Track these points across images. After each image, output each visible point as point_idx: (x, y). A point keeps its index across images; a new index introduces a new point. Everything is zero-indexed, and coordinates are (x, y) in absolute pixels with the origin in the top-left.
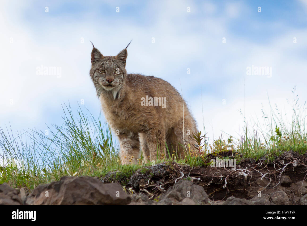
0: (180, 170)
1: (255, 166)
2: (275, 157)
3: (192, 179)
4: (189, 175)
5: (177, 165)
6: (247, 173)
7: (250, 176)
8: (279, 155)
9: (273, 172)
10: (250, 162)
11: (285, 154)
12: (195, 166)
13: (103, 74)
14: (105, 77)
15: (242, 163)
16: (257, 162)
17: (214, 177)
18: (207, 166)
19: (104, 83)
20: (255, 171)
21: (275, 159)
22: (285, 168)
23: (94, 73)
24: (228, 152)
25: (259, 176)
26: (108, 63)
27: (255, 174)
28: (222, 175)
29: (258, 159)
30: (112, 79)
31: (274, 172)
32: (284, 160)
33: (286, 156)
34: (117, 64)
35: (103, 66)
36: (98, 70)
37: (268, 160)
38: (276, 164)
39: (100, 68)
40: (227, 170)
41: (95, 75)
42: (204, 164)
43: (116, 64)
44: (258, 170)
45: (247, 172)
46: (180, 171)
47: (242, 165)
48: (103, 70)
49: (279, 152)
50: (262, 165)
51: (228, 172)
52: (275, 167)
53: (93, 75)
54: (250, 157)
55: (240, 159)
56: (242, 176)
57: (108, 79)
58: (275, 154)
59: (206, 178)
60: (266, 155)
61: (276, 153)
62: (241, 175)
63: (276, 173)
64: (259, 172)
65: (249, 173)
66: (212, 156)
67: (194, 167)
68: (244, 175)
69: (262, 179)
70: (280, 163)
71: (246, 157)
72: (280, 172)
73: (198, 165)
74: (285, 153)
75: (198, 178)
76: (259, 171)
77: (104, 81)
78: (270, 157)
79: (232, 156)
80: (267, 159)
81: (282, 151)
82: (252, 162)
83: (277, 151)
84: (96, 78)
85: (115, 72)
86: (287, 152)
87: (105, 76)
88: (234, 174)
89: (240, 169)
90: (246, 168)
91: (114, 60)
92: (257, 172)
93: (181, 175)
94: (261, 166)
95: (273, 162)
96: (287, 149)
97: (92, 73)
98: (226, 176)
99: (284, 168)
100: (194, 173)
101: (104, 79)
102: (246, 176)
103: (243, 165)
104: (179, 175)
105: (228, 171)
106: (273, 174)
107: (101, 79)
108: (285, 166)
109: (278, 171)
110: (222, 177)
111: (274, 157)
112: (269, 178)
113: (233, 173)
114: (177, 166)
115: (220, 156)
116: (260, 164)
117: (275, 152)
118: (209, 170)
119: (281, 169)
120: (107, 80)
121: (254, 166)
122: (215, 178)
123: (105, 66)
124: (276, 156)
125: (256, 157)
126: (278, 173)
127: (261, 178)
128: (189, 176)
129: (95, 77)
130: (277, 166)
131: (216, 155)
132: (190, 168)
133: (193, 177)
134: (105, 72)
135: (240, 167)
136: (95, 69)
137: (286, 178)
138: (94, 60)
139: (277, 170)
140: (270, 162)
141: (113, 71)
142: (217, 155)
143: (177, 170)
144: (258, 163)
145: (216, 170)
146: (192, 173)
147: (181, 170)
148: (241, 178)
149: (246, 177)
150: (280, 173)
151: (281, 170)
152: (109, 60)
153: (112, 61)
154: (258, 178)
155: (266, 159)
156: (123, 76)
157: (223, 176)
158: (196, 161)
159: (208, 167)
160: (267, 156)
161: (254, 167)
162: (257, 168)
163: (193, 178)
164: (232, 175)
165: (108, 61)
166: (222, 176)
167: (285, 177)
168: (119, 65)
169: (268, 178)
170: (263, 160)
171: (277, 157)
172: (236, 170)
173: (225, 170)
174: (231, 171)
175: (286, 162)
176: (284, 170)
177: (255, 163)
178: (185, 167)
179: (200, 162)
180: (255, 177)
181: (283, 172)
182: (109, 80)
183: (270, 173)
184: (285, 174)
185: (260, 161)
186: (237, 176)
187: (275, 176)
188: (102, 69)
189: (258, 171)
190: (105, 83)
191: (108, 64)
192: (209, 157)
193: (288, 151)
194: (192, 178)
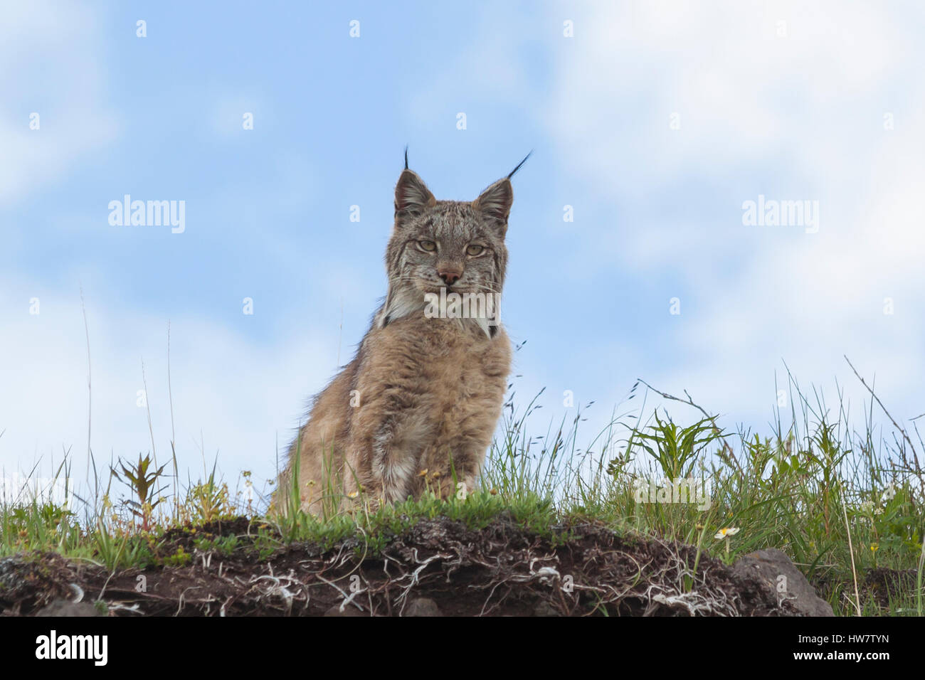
0: (72, 578)
1: (320, 565)
2: (388, 537)
3: (110, 608)
4: (101, 595)
5: (62, 562)
6: (295, 589)
7: (304, 598)
8: (403, 530)
9: (382, 587)
10: (305, 555)
11: (423, 528)
12: (122, 565)
13: (430, 255)
14: (434, 266)
15: (280, 557)
16: (328, 555)
17: (183, 602)
18: (161, 567)
19: (430, 282)
20: (322, 583)
21: (389, 543)
22: (420, 575)
23: (401, 253)
24: (234, 521)
25: (333, 599)
26: (445, 219)
27: (321, 594)
28: (210, 596)
29: (334, 545)
30: (456, 271)
31: (385, 587)
32: (416, 545)
33: (425, 533)
34: (477, 224)
35: (431, 227)
36: (415, 240)
37: (365, 548)
38: (390, 560)
39: (421, 233)
40: (229, 580)
41: (404, 259)
42: (155, 560)
43: (474, 225)
44: (330, 579)
45: (292, 588)
46: (72, 582)
47: (281, 565)
48: (429, 243)
49: (401, 522)
50: (345, 563)
51: (229, 587)
52: (388, 569)
53: (398, 261)
54: (305, 539)
55: (275, 544)
56: (278, 599)
57: (445, 270)
58: (387, 527)
59: (157, 605)
60: (359, 530)
61: (392, 525)
62: (274, 594)
63: (391, 591)
64: (333, 585)
65: (300, 591)
66: (180, 536)
67: (117, 572)
68: (283, 594)
69: (342, 608)
70: (405, 558)
71: (293, 539)
72: (405, 587)
73: (133, 562)
74: (423, 523)
75: (131, 605)
76: (336, 583)
77: (432, 278)
78: (371, 536)
79: (245, 535)
80: (361, 544)
81: (411, 518)
82: (311, 555)
83: (393, 517)
84: (406, 269)
85: (467, 250)
86: (427, 522)
87: (436, 262)
88: (250, 591)
89: (271, 577)
90: (289, 573)
91: (467, 211)
92: (329, 586)
93: (74, 595)
94: (342, 566)
95: (380, 552)
96: (427, 512)
97: (394, 254)
98: (224, 599)
99: (416, 573)
100: (120, 589)
101: (432, 271)
102: (289, 597)
103: (283, 566)
104: (69, 595)
105: (230, 582)
106: (381, 594)
107: (421, 270)
108: (420, 565)
109: (398, 582)
110: (211, 603)
111: (386, 536)
112: (367, 608)
113: (248, 590)
114: (62, 567)
115: (208, 535)
116: (339, 561)
117: (388, 522)
118: (170, 579)
119: (407, 577)
120: (441, 274)
121: (317, 567)
122: (188, 604)
123: (435, 229)
124: (390, 533)
125: (325, 539)
126: (395, 591)
127: (340, 606)
128: (102, 598)
129: (403, 266)
130: (392, 567)
131: (193, 531)
132: (107, 574)
133: (114, 604)
134: (435, 249)
135: (271, 571)
136: (403, 237)
137: (425, 606)
138: (402, 211)
139: (394, 581)
140: (373, 552)
141: (462, 247)
142: (197, 530)
143: (60, 577)
144: (333, 556)
145: (192, 580)
146: (112, 589)
147: (74, 580)
148: (275, 607)
149: (289, 602)
150: (403, 590)
151: (407, 581)
152: (453, 210)
153: (460, 214)
154: (332, 606)
155: (357, 544)
156: (497, 265)
157: (213, 600)
158: (127, 552)
159: (166, 569)
160: (361, 534)
161: (317, 570)
162: (328, 575)
163: (115, 606)
164: (242, 597)
165: (448, 214)
166: (210, 599)
167: (419, 602)
168: (481, 228)
169: (362, 607)
170: (347, 547)
171: (395, 536)
172: (255, 580)
173: (222, 581)
174: (239, 583)
175: (424, 553)
176: (417, 580)
177: (322, 557)
178: (88, 570)
179: (139, 555)
180: (320, 603)
181: (414, 587)
182: (446, 273)
183: (369, 591)
184: (420, 594)
185: (339, 550)
186: (258, 598)
187: (386, 601)
188: (425, 237)
189: (330, 583)
190: (432, 283)
191: (447, 224)
192: (172, 540)
193: (431, 517)
194: (111, 605)
